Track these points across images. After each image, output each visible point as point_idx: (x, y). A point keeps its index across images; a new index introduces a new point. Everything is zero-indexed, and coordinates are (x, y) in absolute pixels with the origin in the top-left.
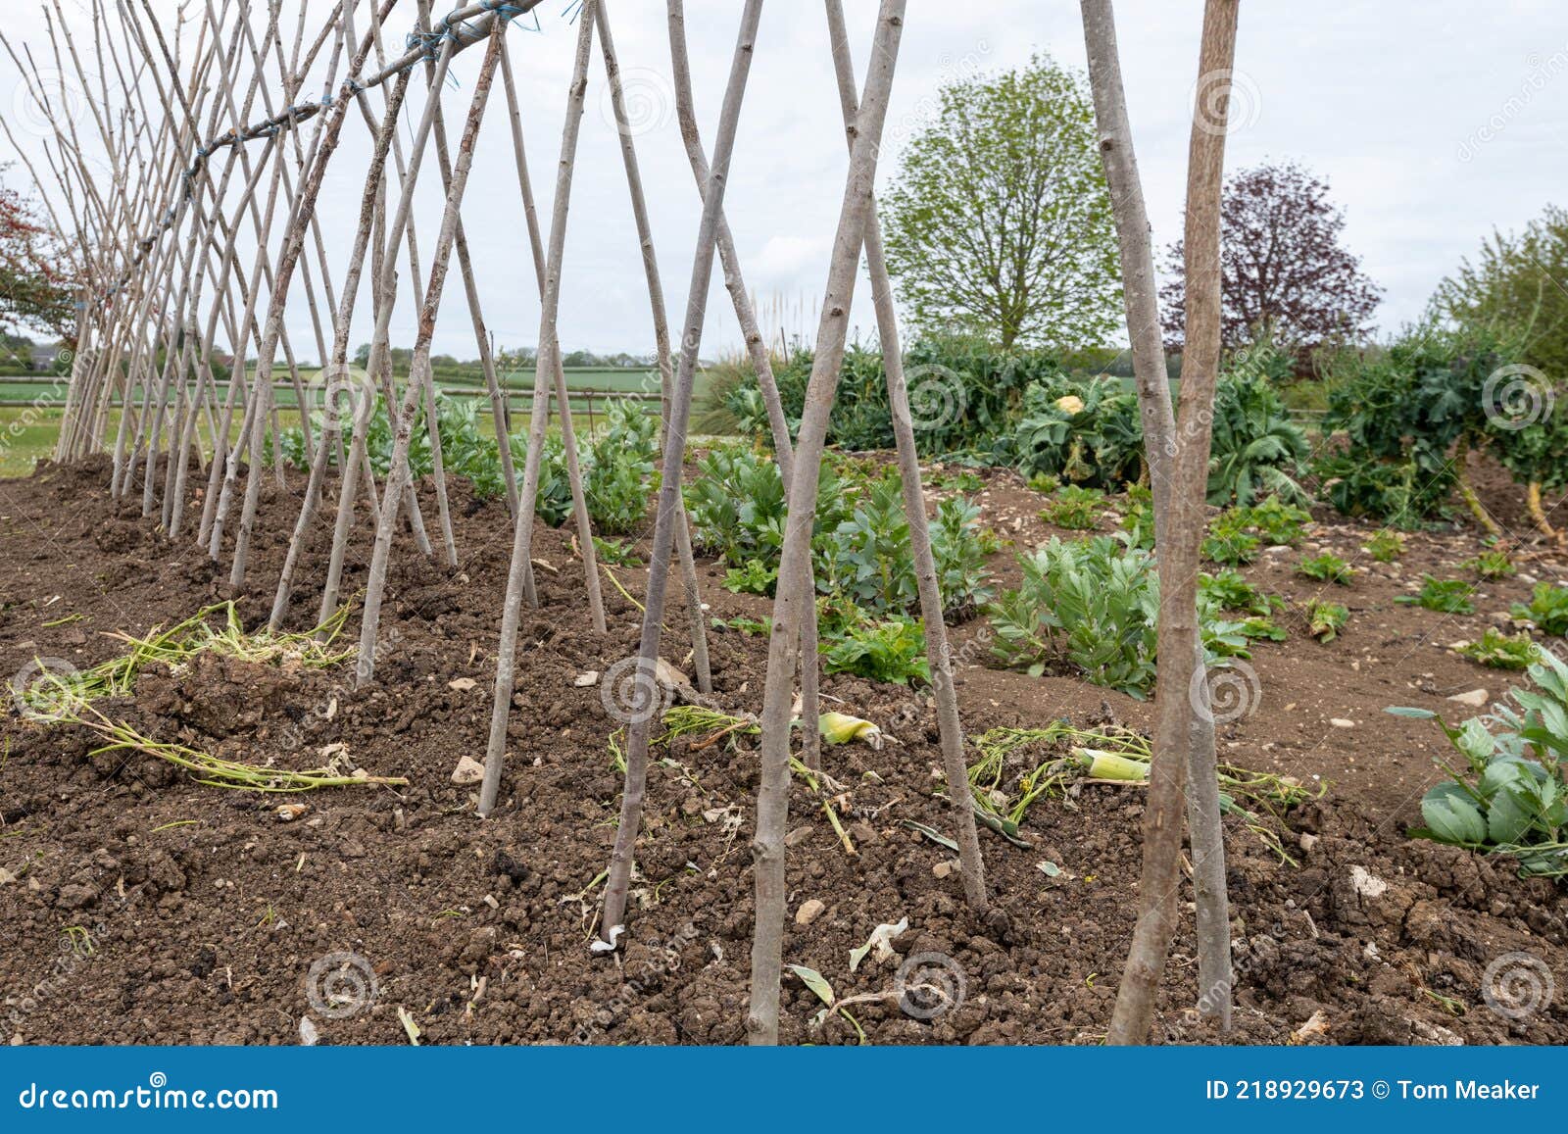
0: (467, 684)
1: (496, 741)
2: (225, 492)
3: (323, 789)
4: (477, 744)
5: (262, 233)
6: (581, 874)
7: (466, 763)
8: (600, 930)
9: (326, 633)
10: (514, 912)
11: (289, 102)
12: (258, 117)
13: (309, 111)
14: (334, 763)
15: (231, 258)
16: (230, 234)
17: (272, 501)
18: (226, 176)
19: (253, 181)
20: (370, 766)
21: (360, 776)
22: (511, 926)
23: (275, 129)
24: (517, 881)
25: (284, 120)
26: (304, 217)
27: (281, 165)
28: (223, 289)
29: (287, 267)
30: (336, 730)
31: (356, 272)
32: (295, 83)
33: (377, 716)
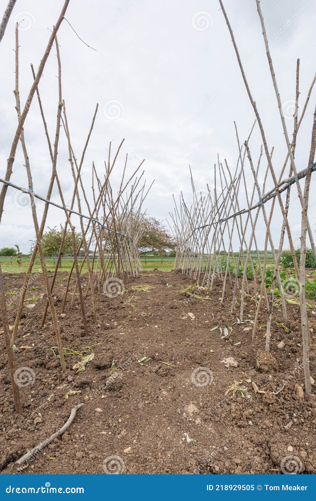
0: (221, 291)
1: (223, 296)
2: (197, 272)
3: (206, 300)
4: (221, 297)
5: (201, 240)
6: (229, 307)
7: (220, 298)
8: (231, 311)
10: (223, 309)
11: (205, 224)
12: (201, 226)
13: (207, 225)
15: (198, 243)
16: (198, 240)
17: (202, 274)
19: (200, 234)
21: (210, 299)
23: (203, 227)
25: (204, 226)
26: (206, 239)
27: (204, 232)
28: (197, 248)
29: (204, 246)
30: (208, 295)
31: (212, 246)
32: (205, 222)
33: (212, 294)
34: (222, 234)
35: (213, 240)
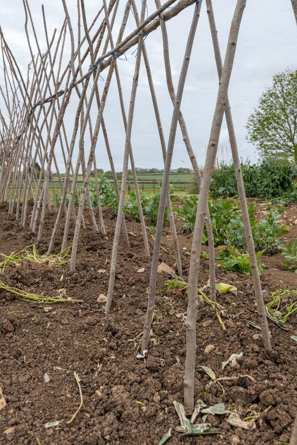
0: (104, 271)
1: (110, 289)
2: (37, 212)
3: (58, 303)
4: (105, 290)
5: (49, 130)
6: (135, 332)
7: (102, 296)
8: (140, 351)
9: (63, 255)
10: (113, 344)
11: (56, 90)
12: (48, 96)
14: (61, 295)
15: (40, 139)
16: (40, 132)
18: (39, 115)
19: (46, 115)
20: (73, 296)
21: (69, 299)
22: (111, 348)
23: (52, 99)
24: (114, 334)
25: (54, 96)
27: (54, 110)
29: (54, 142)
30: (63, 285)
31: (73, 142)
32: (58, 85)
33: (75, 281)
34: (101, 106)
35: (77, 125)
